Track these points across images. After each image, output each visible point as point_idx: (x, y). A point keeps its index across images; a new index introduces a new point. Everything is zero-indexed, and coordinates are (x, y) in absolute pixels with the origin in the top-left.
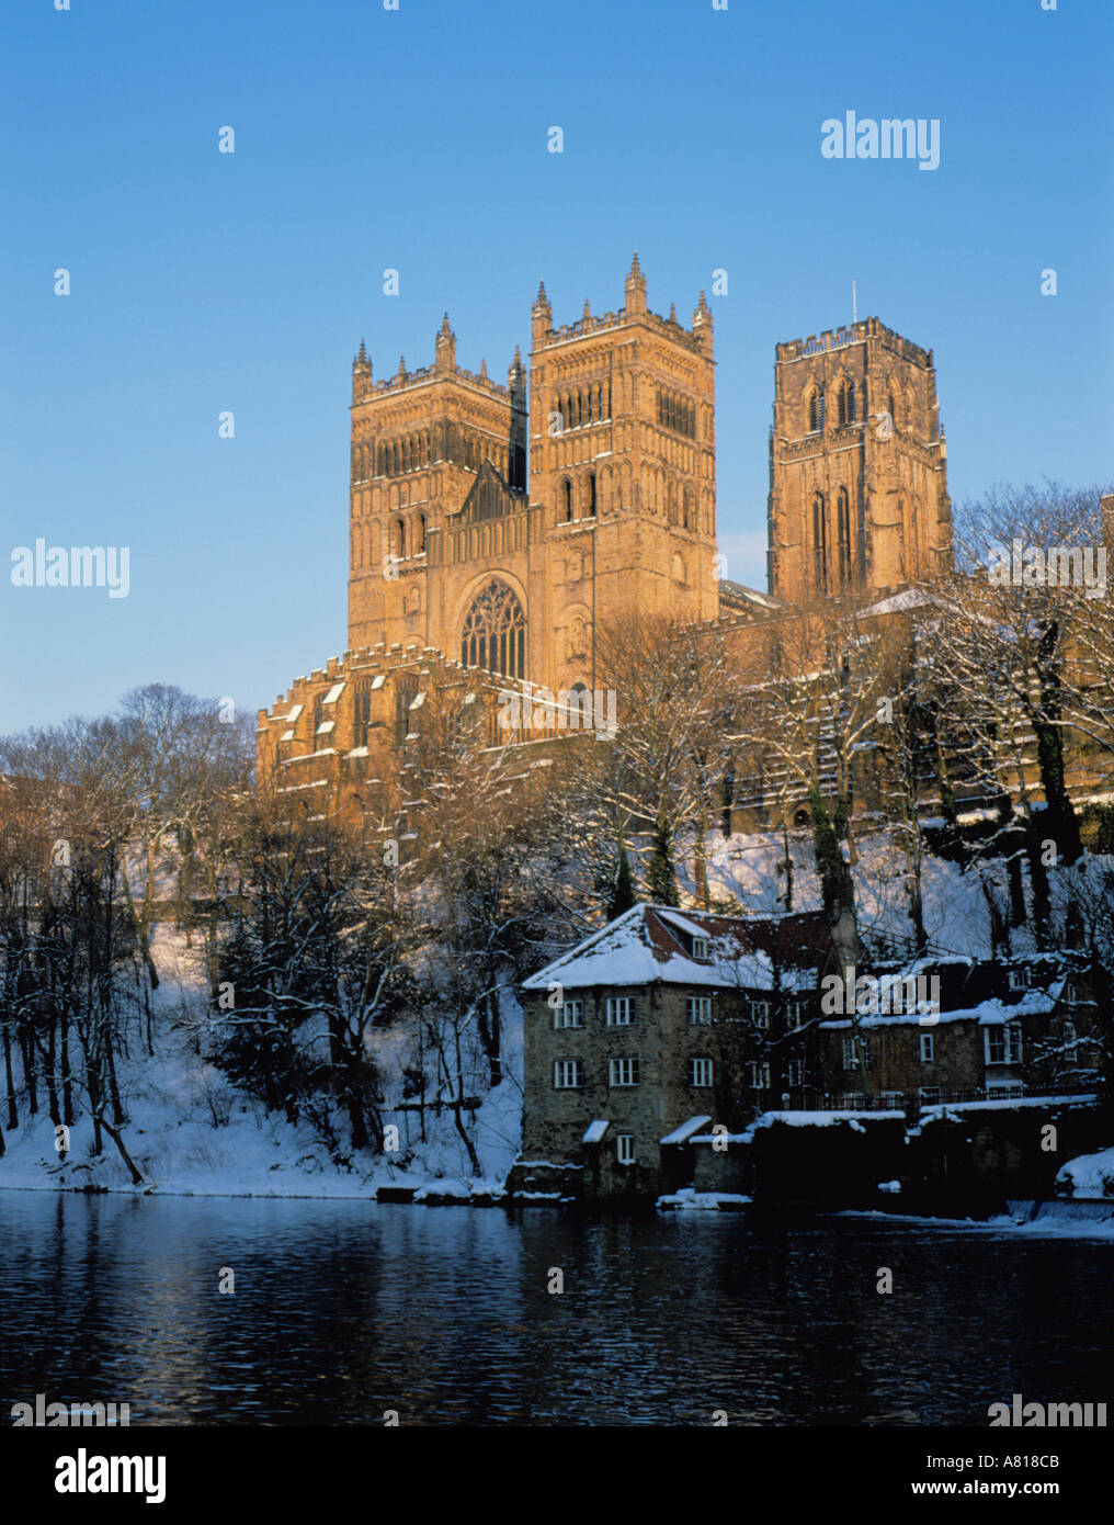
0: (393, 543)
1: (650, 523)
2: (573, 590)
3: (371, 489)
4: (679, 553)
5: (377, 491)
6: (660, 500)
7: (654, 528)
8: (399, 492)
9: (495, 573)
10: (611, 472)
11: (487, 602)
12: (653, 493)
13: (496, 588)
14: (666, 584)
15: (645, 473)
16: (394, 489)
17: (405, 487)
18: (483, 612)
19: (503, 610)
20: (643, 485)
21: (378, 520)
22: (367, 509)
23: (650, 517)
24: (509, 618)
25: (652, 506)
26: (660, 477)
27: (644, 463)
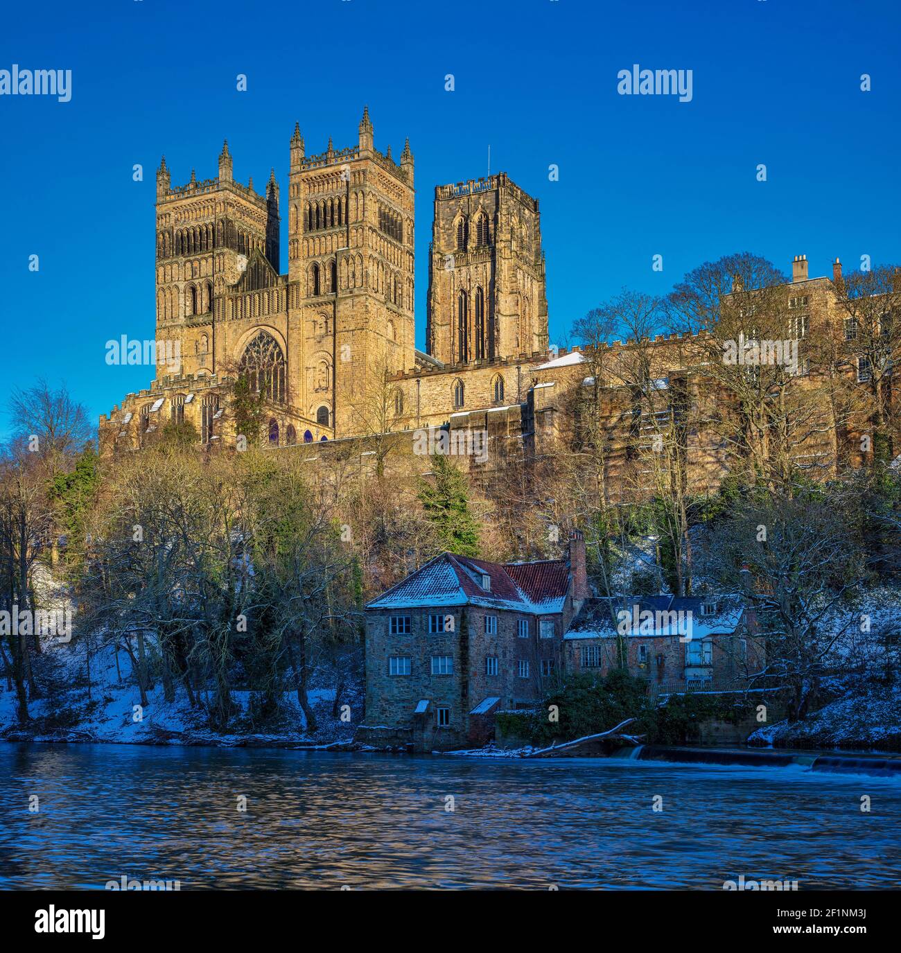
0: (188, 303)
1: (374, 298)
2: (320, 342)
3: (171, 264)
4: (391, 321)
5: (175, 266)
6: (380, 283)
7: (377, 303)
8: (192, 267)
9: (263, 327)
10: (348, 261)
11: (256, 348)
12: (376, 278)
13: (264, 339)
14: (383, 341)
15: (371, 264)
16: (188, 265)
17: (196, 264)
18: (254, 355)
19: (268, 353)
20: (370, 272)
21: (177, 287)
22: (168, 278)
23: (374, 295)
24: (273, 360)
25: (375, 287)
26: (380, 267)
27: (371, 256)
